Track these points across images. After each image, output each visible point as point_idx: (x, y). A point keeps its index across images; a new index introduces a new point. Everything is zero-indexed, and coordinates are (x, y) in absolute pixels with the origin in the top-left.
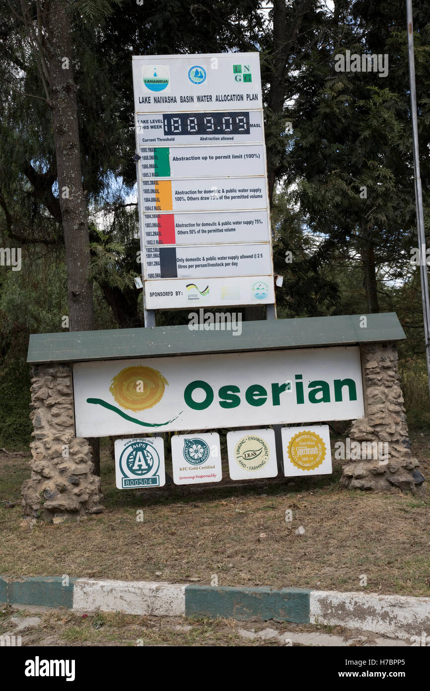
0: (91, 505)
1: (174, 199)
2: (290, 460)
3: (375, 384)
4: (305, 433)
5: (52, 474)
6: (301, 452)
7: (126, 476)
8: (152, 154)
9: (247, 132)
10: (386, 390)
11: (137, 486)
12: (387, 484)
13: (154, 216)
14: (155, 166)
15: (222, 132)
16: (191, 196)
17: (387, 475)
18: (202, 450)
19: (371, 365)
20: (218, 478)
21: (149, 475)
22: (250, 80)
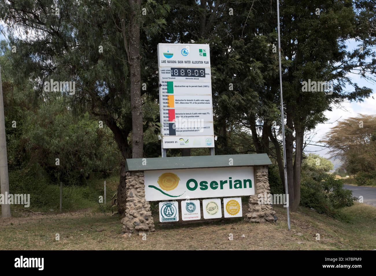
0: (152, 228)
1: (175, 103)
2: (226, 211)
3: (260, 182)
4: (232, 201)
5: (137, 215)
6: (231, 208)
7: (163, 217)
8: (166, 84)
9: (204, 76)
10: (264, 184)
11: (168, 221)
12: (265, 220)
13: (167, 110)
14: (168, 89)
15: (194, 76)
16: (182, 102)
17: (264, 217)
18: (193, 207)
19: (259, 174)
20: (199, 218)
21: (173, 217)
22: (206, 56)
